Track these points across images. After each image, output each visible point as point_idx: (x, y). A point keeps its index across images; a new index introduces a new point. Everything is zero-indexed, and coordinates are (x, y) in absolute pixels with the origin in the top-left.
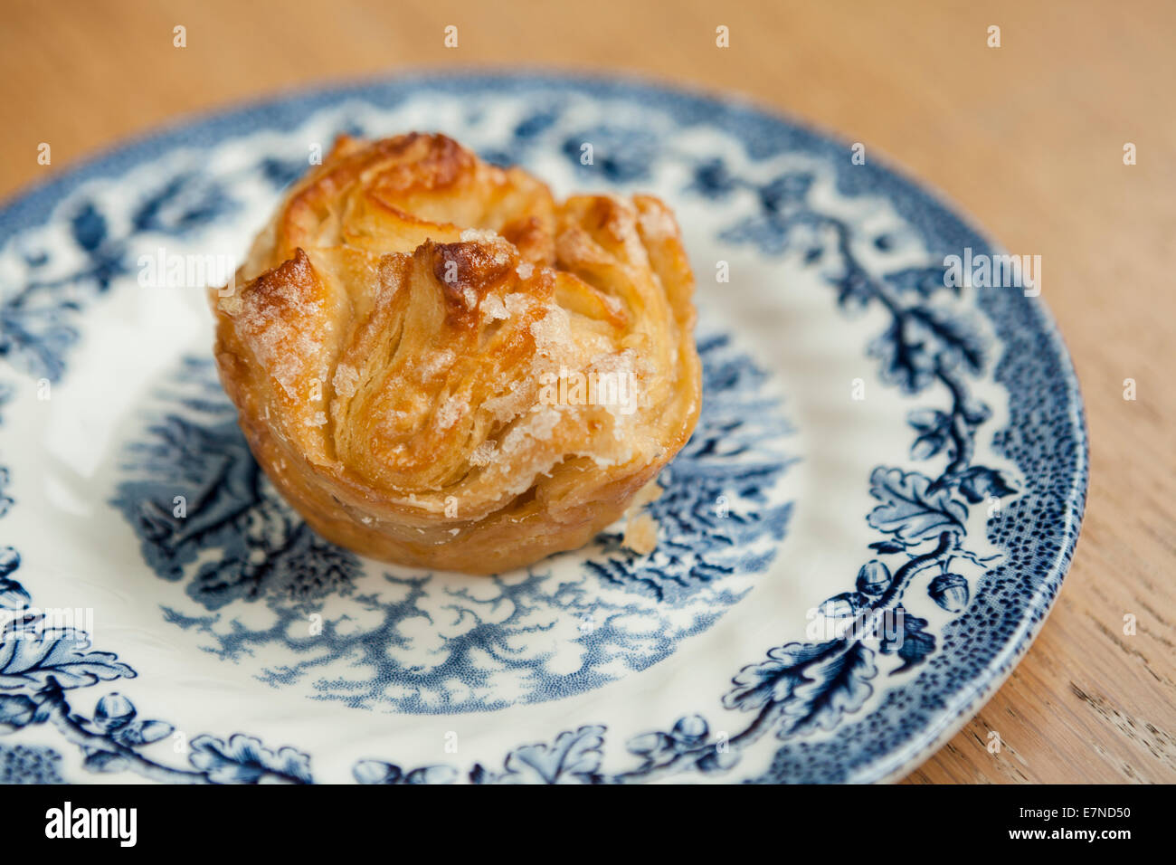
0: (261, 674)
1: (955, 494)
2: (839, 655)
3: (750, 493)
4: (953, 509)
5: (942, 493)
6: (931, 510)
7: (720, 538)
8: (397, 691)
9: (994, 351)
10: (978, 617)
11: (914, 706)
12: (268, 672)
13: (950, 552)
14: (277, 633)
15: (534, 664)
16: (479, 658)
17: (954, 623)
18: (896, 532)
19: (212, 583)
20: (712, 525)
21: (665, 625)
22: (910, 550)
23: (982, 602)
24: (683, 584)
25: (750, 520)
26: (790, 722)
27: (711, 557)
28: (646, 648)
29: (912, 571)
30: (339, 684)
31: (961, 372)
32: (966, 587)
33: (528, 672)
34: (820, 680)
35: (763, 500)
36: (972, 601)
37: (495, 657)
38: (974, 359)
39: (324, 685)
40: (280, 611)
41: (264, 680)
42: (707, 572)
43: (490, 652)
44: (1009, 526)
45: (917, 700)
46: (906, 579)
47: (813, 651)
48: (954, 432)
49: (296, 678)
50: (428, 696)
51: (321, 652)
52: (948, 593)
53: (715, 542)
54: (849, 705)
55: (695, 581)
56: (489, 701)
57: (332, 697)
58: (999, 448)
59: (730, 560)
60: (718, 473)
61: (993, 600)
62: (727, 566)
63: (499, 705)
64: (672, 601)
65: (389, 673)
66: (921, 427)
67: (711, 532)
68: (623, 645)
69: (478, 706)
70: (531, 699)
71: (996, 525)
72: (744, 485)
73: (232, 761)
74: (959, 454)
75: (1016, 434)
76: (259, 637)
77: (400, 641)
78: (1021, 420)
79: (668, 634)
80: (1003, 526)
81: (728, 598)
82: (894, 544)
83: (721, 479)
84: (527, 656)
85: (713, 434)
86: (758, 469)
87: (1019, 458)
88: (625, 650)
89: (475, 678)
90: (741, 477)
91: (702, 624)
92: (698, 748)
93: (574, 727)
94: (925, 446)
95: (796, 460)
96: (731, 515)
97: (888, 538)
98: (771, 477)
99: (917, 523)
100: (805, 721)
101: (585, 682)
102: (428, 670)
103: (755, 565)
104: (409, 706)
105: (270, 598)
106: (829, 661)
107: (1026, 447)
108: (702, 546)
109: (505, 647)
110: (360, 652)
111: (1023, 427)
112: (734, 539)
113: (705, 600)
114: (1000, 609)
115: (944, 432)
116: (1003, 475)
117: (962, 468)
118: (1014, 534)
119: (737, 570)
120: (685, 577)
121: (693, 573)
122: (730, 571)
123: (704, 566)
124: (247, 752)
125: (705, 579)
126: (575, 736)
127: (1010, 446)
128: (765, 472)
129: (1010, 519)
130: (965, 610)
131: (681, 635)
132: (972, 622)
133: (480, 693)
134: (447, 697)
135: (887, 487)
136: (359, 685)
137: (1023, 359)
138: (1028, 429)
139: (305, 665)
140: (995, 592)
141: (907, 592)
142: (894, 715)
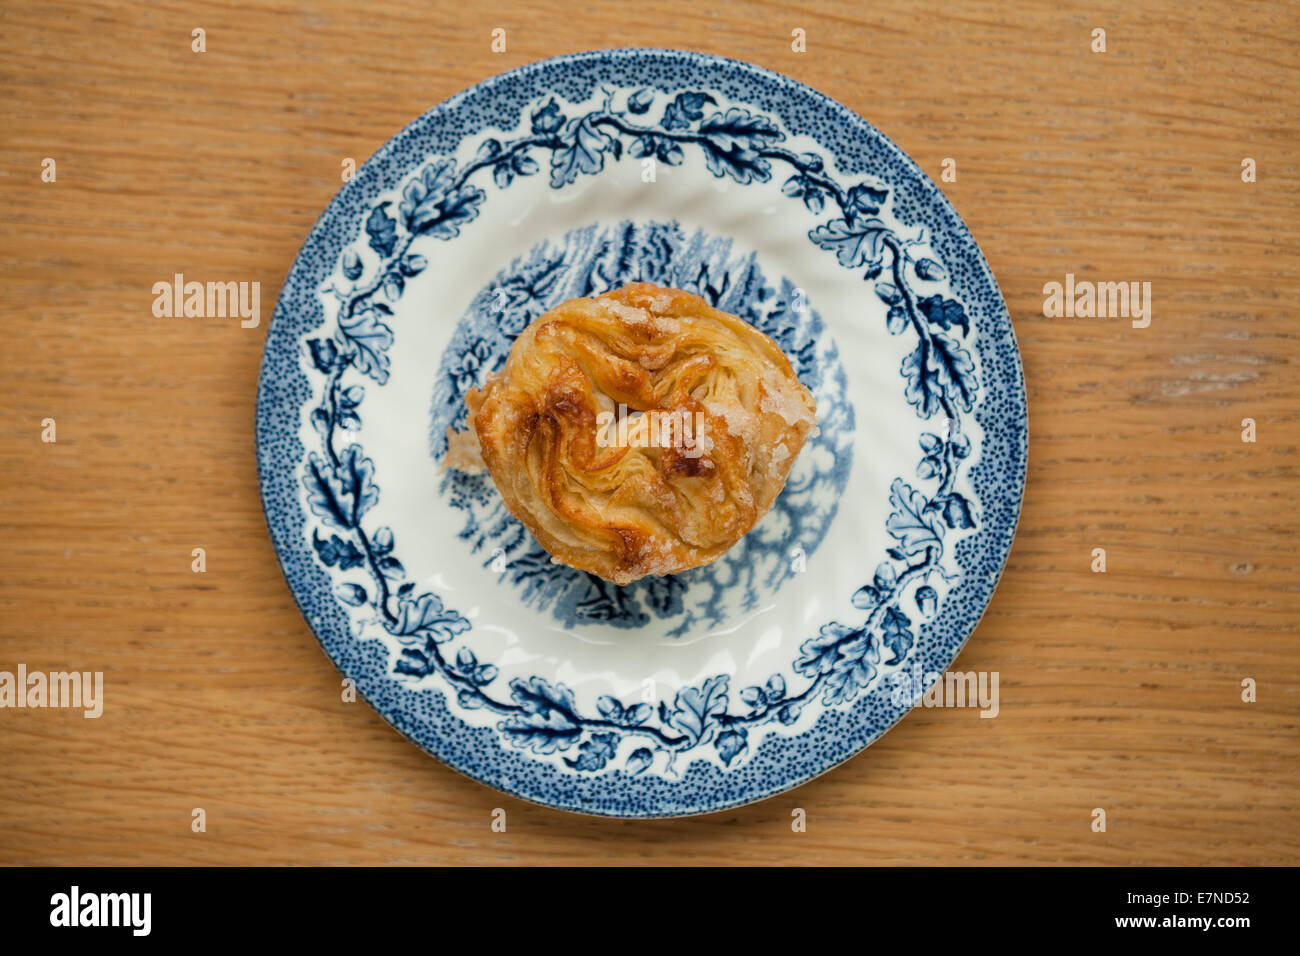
0: (744, 608)
1: (865, 217)
2: (931, 347)
3: (762, 295)
4: (872, 224)
5: (856, 221)
6: (863, 235)
7: (786, 332)
8: (795, 551)
9: (774, 119)
10: (957, 272)
11: (992, 343)
12: (744, 605)
13: (900, 249)
14: (718, 589)
15: (817, 476)
16: (795, 500)
17: (951, 284)
18: (864, 259)
19: (663, 604)
20: (775, 330)
21: (830, 397)
22: (883, 264)
23: (950, 264)
24: (807, 371)
25: (781, 308)
26: (962, 401)
27: (798, 345)
28: (840, 417)
29: (900, 276)
30: (772, 575)
31: (772, 145)
32: (933, 262)
33: (820, 482)
34: (941, 367)
35: (772, 292)
36: (946, 267)
37: (800, 492)
38: (769, 132)
39: (769, 583)
40: (704, 579)
41: (748, 610)
42: (806, 354)
43: (795, 493)
44: (907, 211)
45: (992, 340)
46: (903, 281)
47: (918, 356)
48: (817, 182)
49: (756, 593)
50: (807, 537)
51: (744, 574)
52: (930, 272)
53: (787, 336)
54: (969, 367)
55: (809, 365)
56: (828, 511)
57: (779, 583)
58: (845, 171)
59: (805, 337)
60: (737, 302)
61: (952, 258)
62: (808, 342)
63: (835, 509)
64: (816, 384)
65: (781, 548)
66: (799, 194)
67: (778, 333)
68: (831, 426)
69: (828, 519)
70: (840, 490)
71: (901, 216)
72: (754, 294)
73: (818, 658)
74: (833, 191)
75: (845, 157)
76: (716, 598)
77: (761, 532)
78: (838, 149)
79: (837, 399)
80: (903, 213)
81: (832, 355)
82: (874, 268)
83: (741, 303)
84: (809, 476)
85: (703, 284)
86: (746, 278)
87: (862, 169)
88: (835, 427)
89: (808, 509)
90: (747, 292)
91: (842, 379)
92: (945, 448)
93: (890, 493)
94: (812, 202)
95: (753, 255)
96: (771, 316)
97: (866, 268)
98: (756, 276)
99: (866, 246)
100: (965, 394)
101: (844, 459)
102: (789, 530)
103: (817, 326)
104: (809, 549)
105: (691, 580)
106: (931, 354)
107: (857, 161)
108: (786, 345)
109: (796, 484)
110: (756, 555)
111: (843, 152)
112: (791, 325)
113: (826, 367)
114: (961, 261)
115: (811, 186)
116: (867, 185)
117: (844, 198)
118: (914, 214)
119: (814, 338)
120: (803, 367)
121: (803, 362)
122: (812, 343)
123: (801, 353)
124: (816, 649)
125: (810, 358)
126: (896, 496)
127: (850, 166)
128: (751, 276)
129: (903, 208)
130: (948, 274)
131: (842, 394)
132: (959, 277)
133: (820, 512)
134: (812, 529)
135: (827, 240)
136: (778, 566)
137: (792, 111)
138: (847, 150)
139: (749, 585)
140: (948, 254)
141: (911, 286)
142: (991, 354)
